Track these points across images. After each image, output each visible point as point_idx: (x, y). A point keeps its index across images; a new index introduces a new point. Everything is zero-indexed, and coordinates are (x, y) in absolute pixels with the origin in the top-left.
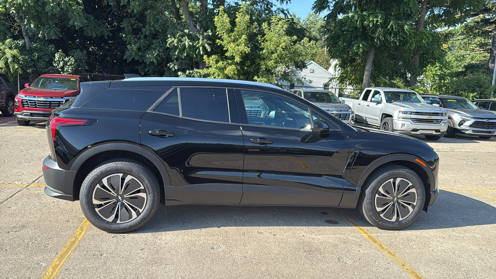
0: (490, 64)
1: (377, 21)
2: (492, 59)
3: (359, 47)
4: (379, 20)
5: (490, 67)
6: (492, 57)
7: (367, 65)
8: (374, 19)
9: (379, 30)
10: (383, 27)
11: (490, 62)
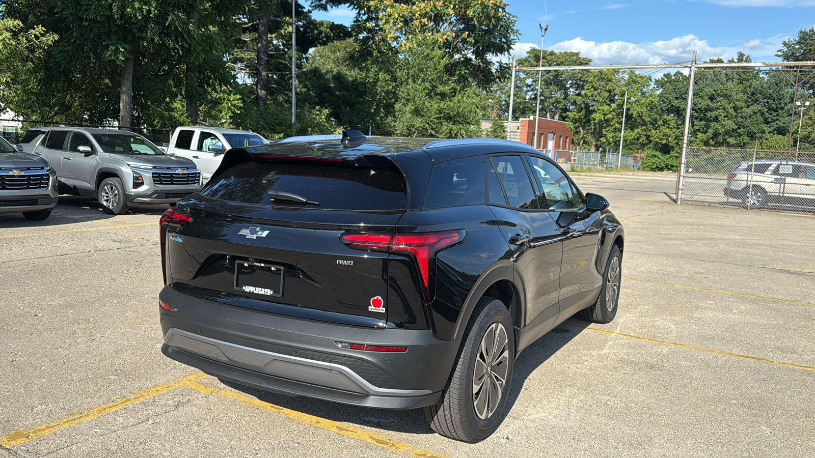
0: (259, 90)
1: (149, 11)
2: (260, 83)
3: (117, 51)
4: (153, 9)
5: (260, 95)
6: (261, 80)
7: (125, 85)
8: (144, 7)
9: (151, 26)
10: (157, 23)
11: (259, 87)
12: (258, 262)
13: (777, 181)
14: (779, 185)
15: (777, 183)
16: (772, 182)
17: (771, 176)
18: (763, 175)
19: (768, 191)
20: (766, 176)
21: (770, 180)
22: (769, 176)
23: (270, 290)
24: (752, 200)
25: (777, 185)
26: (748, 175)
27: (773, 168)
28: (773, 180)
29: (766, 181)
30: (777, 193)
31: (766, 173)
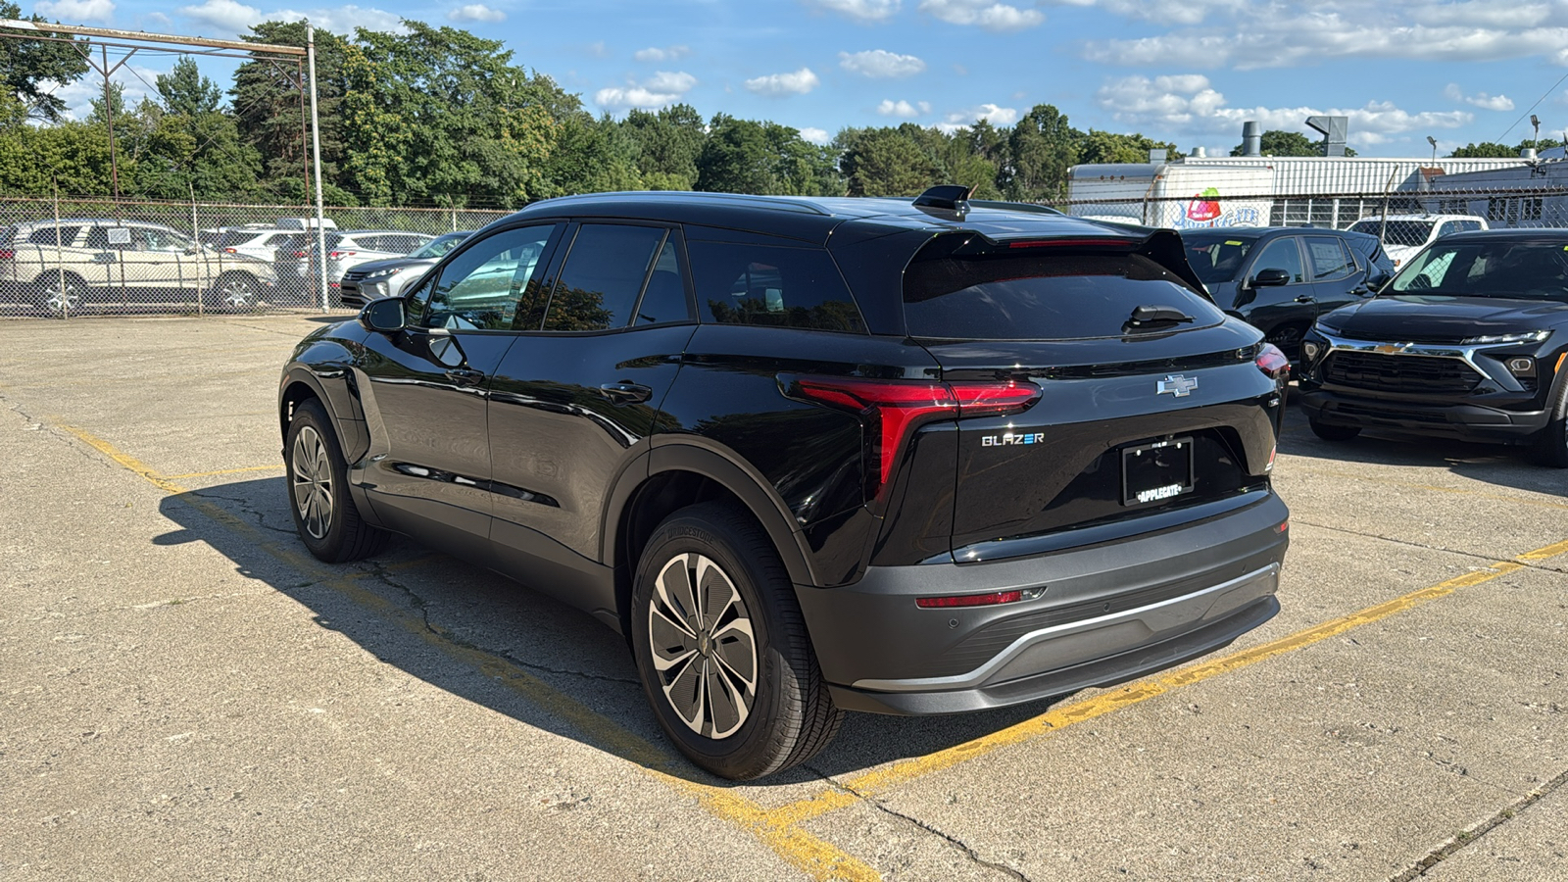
12: (1157, 442)
13: (100, 260)
14: (105, 266)
15: (100, 263)
16: (90, 262)
17: (86, 250)
18: (70, 249)
19: (87, 280)
20: (77, 250)
21: (87, 258)
22: (82, 250)
23: (1176, 486)
24: (61, 300)
25: (100, 266)
26: (40, 250)
27: (86, 235)
28: (93, 258)
29: (78, 258)
30: (104, 282)
31: (73, 244)
